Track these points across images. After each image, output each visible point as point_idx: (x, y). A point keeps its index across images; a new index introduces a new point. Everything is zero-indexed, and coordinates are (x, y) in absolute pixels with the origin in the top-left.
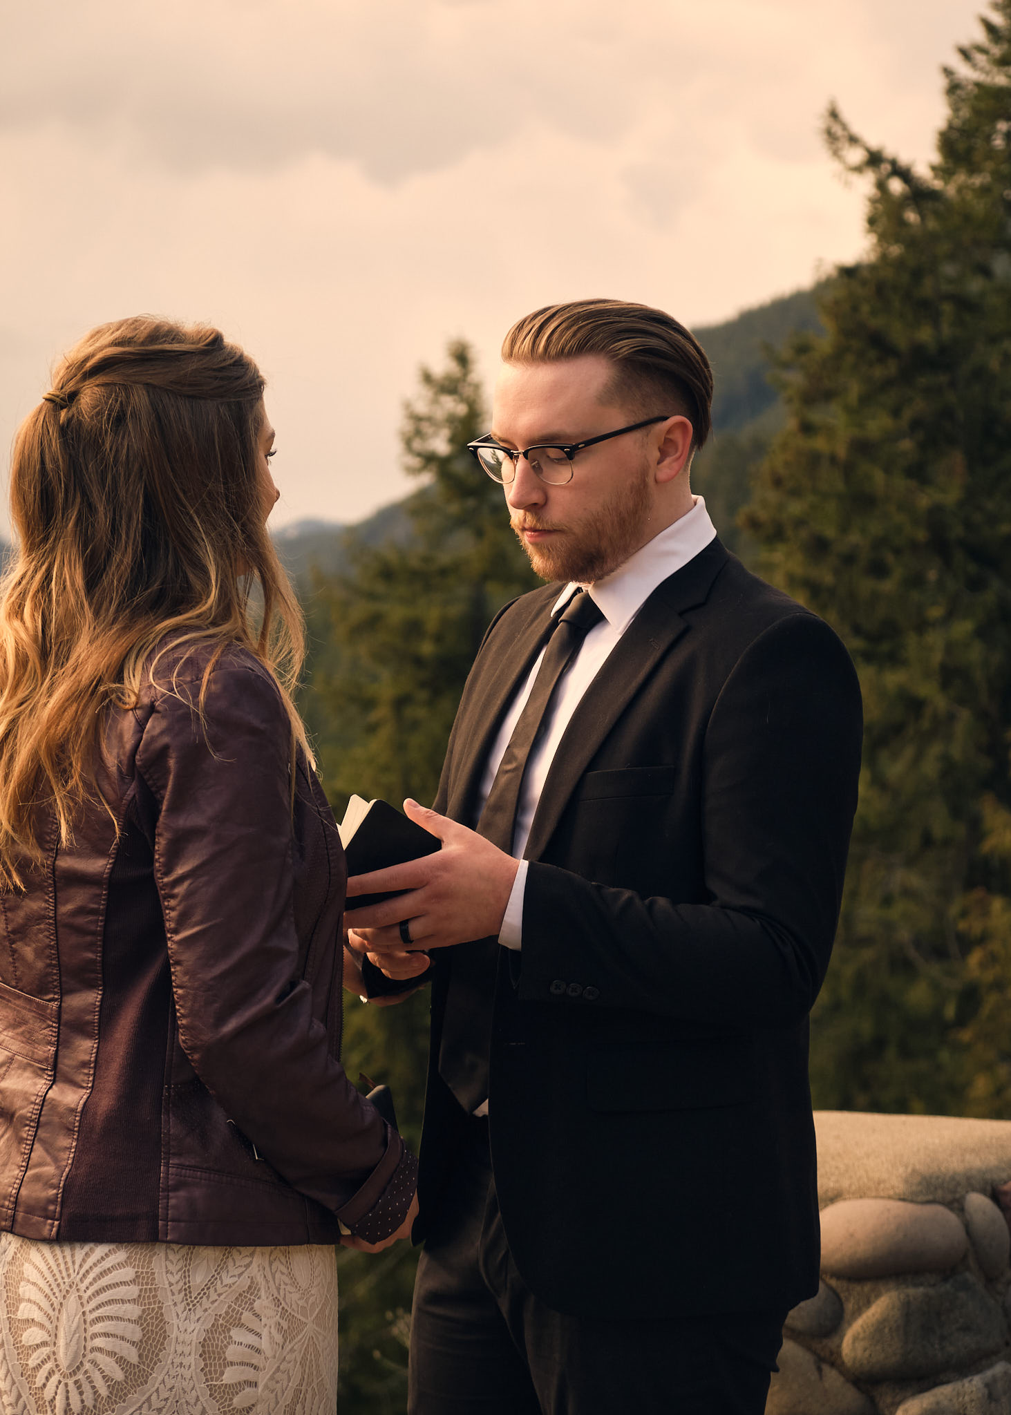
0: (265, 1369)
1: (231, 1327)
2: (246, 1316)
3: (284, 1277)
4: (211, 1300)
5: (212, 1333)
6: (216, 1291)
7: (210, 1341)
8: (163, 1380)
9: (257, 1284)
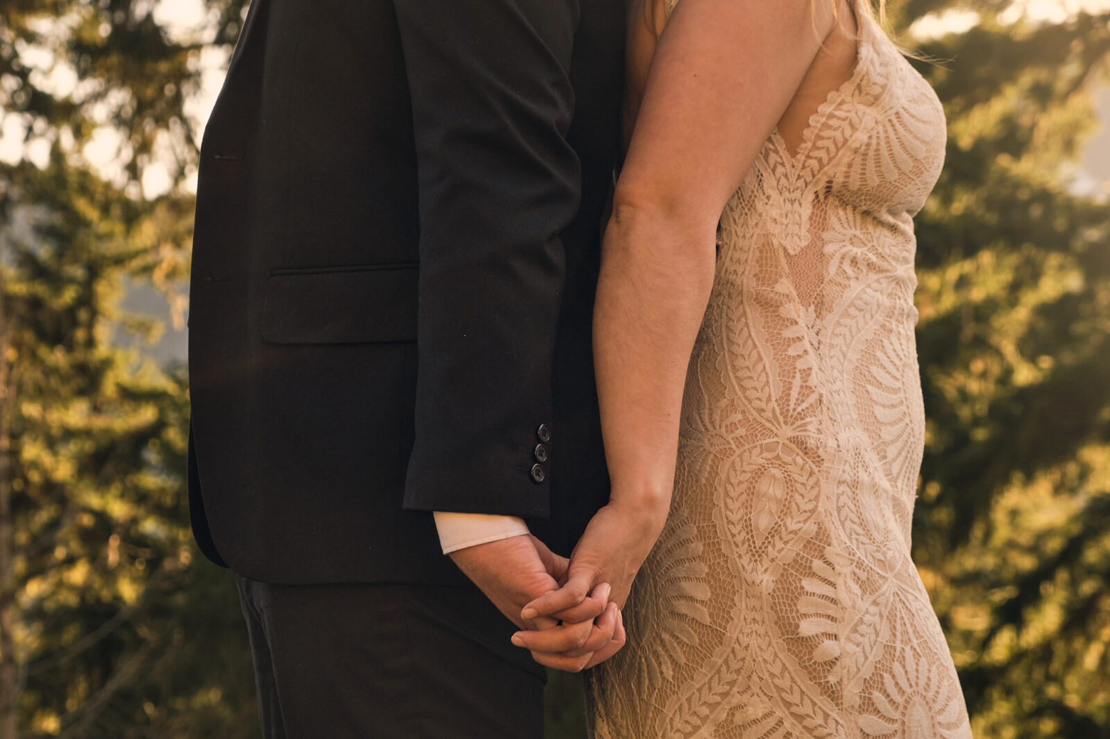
0: (844, 621)
1: (802, 577)
2: (817, 565)
3: (855, 527)
4: (777, 549)
5: (782, 584)
6: (781, 538)
7: (780, 592)
8: (738, 639)
9: (826, 530)
